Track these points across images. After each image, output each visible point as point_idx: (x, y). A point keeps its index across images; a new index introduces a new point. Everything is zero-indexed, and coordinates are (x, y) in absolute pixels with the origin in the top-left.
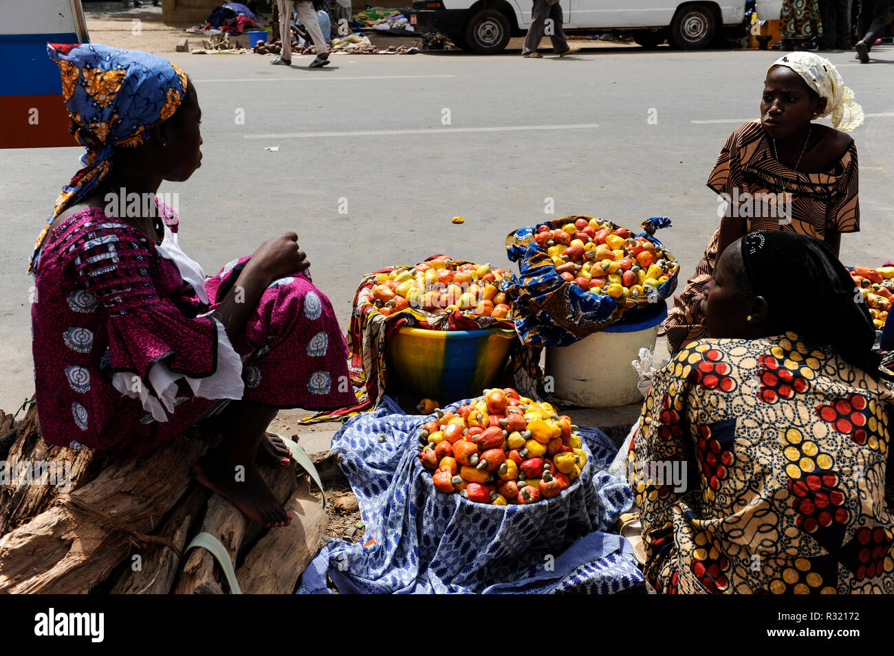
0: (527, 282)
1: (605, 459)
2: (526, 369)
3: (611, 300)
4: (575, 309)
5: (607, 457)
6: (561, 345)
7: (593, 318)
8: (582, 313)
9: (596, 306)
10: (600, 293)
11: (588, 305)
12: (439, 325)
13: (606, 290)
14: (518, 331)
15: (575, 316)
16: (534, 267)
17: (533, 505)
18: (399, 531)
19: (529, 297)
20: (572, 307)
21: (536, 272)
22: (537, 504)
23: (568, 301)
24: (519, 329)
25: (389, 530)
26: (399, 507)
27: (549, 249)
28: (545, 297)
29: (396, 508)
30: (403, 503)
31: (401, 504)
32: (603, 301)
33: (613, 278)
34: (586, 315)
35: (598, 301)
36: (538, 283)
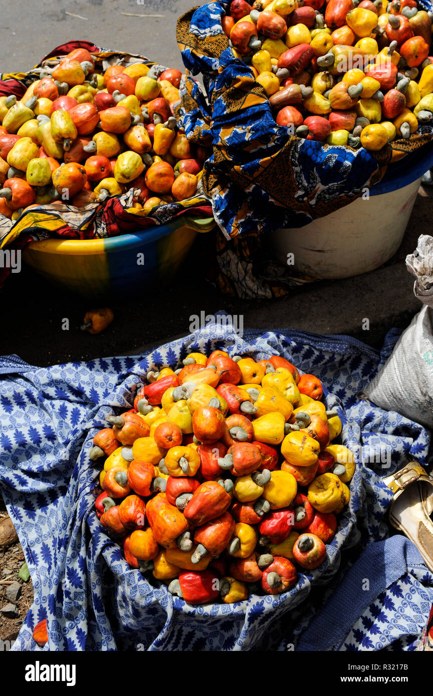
0: (225, 135)
1: (359, 371)
2: (234, 252)
3: (368, 157)
4: (308, 182)
5: (362, 366)
6: (287, 226)
7: (340, 190)
8: (320, 187)
9: (345, 172)
10: (349, 142)
11: (332, 173)
12: (90, 228)
13: (359, 135)
14: (219, 222)
15: (309, 193)
16: (234, 108)
17: (288, 594)
18: (83, 625)
19: (232, 164)
20: (303, 178)
21: (238, 117)
22: (293, 591)
23: (298, 169)
24: (220, 217)
25: (68, 624)
26: (77, 595)
27: (254, 57)
28: (258, 165)
29: (71, 596)
30: (81, 587)
31: (78, 590)
32: (357, 161)
33: (368, 108)
34: (329, 189)
35: (348, 163)
36: (245, 141)
